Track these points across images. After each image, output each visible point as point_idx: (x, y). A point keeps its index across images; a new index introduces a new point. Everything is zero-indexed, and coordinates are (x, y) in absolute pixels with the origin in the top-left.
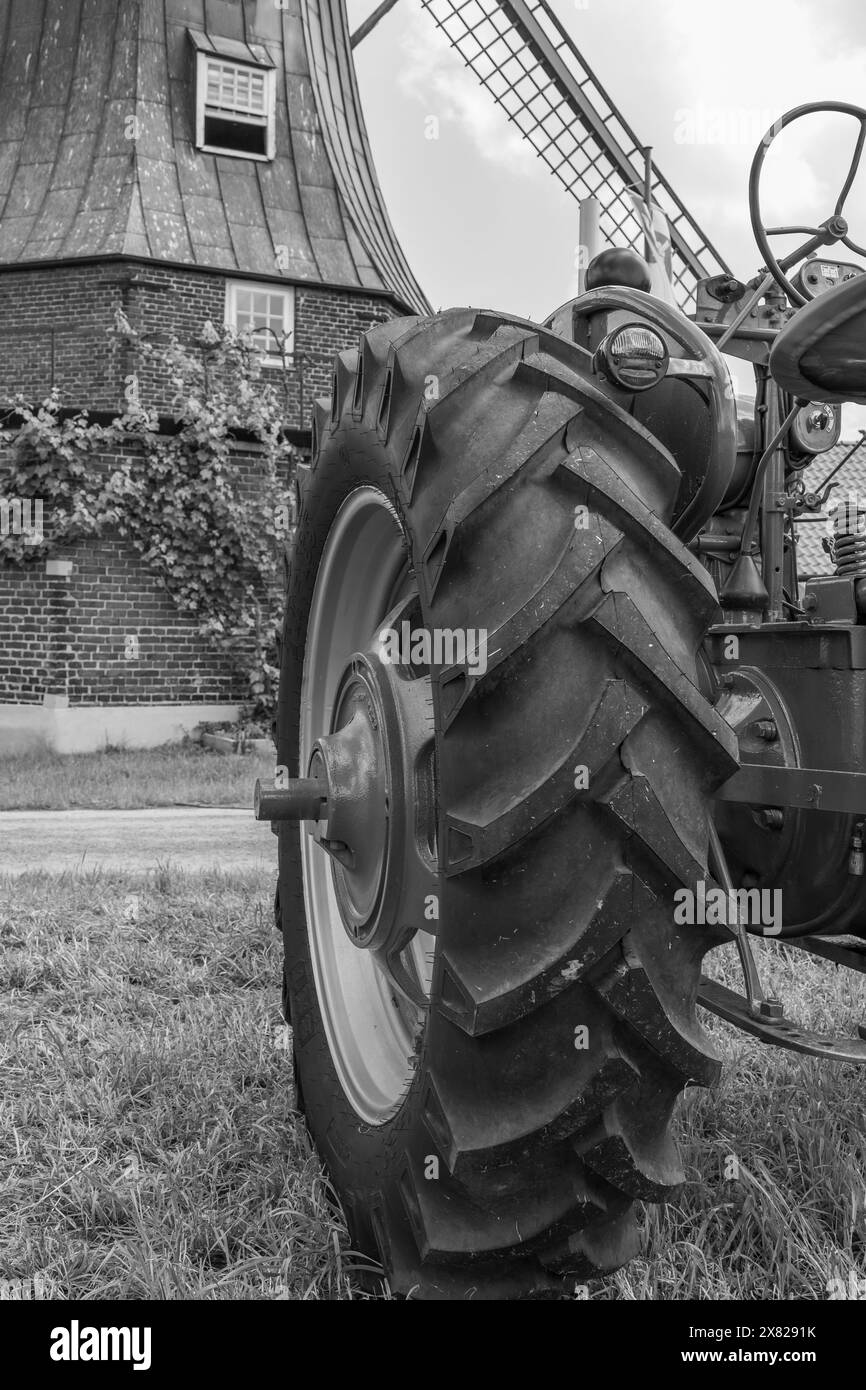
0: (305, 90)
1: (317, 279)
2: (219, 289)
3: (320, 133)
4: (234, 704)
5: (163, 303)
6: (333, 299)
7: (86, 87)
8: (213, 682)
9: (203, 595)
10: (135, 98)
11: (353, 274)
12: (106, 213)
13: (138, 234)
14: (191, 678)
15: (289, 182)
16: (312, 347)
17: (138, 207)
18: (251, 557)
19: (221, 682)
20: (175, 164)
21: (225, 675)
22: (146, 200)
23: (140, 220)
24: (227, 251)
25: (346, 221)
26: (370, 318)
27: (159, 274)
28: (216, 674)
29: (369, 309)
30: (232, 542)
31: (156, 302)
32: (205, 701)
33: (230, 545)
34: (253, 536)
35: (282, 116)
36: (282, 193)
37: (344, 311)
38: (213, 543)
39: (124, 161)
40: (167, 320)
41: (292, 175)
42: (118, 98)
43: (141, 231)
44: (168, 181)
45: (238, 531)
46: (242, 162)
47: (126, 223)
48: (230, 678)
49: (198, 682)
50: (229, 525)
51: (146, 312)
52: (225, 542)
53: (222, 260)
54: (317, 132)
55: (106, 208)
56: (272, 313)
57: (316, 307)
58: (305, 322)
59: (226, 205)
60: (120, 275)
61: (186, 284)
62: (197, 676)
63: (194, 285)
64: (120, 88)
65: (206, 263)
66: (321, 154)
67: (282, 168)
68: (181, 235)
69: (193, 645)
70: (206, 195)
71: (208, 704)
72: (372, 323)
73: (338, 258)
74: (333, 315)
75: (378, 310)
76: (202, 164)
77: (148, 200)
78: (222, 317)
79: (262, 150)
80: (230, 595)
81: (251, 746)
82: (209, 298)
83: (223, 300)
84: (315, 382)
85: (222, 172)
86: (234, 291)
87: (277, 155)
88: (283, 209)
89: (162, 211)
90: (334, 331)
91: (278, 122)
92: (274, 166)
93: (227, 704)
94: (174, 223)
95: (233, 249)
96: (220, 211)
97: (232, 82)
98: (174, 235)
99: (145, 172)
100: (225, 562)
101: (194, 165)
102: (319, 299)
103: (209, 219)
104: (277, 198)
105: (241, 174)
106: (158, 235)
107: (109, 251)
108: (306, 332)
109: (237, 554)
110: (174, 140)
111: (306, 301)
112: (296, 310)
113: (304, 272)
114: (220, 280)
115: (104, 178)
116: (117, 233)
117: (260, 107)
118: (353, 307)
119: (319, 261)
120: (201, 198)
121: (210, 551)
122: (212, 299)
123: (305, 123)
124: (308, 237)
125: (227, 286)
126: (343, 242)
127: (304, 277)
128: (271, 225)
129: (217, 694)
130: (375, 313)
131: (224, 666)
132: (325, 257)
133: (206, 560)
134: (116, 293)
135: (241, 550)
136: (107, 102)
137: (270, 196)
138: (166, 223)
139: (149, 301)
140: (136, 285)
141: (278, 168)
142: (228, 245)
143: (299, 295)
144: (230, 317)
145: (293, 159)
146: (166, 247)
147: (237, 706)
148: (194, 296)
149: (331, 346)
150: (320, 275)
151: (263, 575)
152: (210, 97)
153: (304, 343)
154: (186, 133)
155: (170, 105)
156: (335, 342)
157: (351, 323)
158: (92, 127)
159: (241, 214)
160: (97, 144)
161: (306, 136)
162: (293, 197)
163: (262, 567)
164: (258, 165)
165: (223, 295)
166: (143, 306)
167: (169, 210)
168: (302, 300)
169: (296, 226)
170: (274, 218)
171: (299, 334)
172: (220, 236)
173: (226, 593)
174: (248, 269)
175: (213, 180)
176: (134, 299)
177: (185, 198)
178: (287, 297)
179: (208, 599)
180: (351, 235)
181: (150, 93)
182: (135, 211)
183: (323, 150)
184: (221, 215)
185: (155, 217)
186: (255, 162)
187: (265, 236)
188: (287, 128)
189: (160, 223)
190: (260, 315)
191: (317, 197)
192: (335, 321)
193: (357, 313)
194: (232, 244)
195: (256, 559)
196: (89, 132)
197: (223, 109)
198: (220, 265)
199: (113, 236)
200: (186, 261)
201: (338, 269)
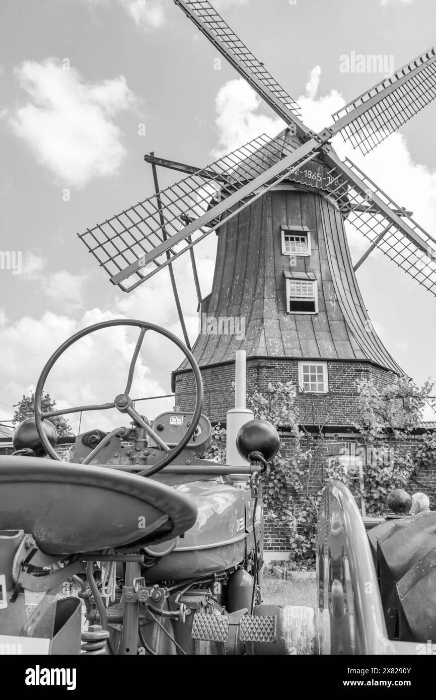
0: (331, 286)
1: (337, 358)
2: (296, 365)
3: (337, 301)
4: (287, 552)
5: (272, 373)
6: (344, 365)
7: (247, 297)
8: (277, 541)
9: (271, 500)
10: (264, 298)
11: (353, 354)
12: (252, 341)
13: (263, 348)
14: (267, 539)
15: (325, 321)
16: (336, 385)
17: (264, 338)
18: (290, 483)
19: (281, 541)
20: (279, 320)
21: (283, 538)
22: (267, 334)
23: (264, 342)
24: (299, 350)
25: (349, 333)
26: (361, 371)
27: (271, 362)
28: (278, 537)
29: (361, 367)
30: (282, 476)
31: (270, 373)
32: (274, 550)
33: (281, 478)
34: (291, 473)
35: (321, 296)
36: (322, 325)
37: (349, 369)
38: (273, 477)
39: (259, 321)
40: (275, 379)
41: (326, 318)
42: (258, 299)
43: (264, 346)
44: (276, 326)
45: (283, 471)
46: (305, 316)
47: (258, 344)
48: (285, 539)
49: (270, 541)
50: (279, 469)
51: (266, 377)
52: (278, 477)
53: (297, 354)
54: (336, 301)
55: (252, 339)
56: (318, 373)
57: (337, 369)
58: (332, 375)
59: (299, 332)
60: (256, 364)
61: (282, 365)
62: (270, 538)
63: (285, 365)
64: (258, 295)
65: (290, 356)
66: (337, 308)
67: (322, 316)
68: (280, 346)
69: (267, 523)
70: (291, 330)
71: (276, 551)
72: (362, 373)
73: (346, 348)
74: (345, 371)
75: (364, 367)
76: (289, 318)
77: (268, 334)
78: (297, 376)
79: (313, 310)
80: (282, 501)
81: (290, 575)
82: (291, 369)
83: (297, 370)
84: (338, 399)
85: (297, 320)
86: (301, 365)
87: (319, 311)
88: (322, 331)
89: (273, 338)
90: (345, 377)
91: (319, 299)
92: (319, 316)
93: (284, 552)
94: (278, 342)
95: (301, 349)
96: (296, 335)
97: (300, 287)
98: (277, 347)
99: (266, 324)
100: (279, 486)
101: (286, 319)
102: (338, 365)
103: (292, 339)
104: (320, 327)
105: (305, 320)
106: (271, 347)
107: (252, 355)
108: (333, 379)
109: (284, 482)
110: (278, 311)
111: (332, 366)
112: (329, 371)
113: (331, 355)
114: (296, 362)
115: (252, 328)
116: (255, 348)
117: (312, 294)
118: (353, 367)
119: (337, 350)
120: (289, 331)
121: (272, 481)
122: (293, 369)
123: (331, 298)
124: (333, 341)
125: (299, 364)
126: (348, 341)
127: (330, 357)
128: (317, 338)
129: (280, 547)
130: (363, 369)
131: (282, 533)
132: (340, 348)
133: (271, 485)
134: (255, 371)
135: (286, 480)
136: (254, 301)
137: (317, 327)
138: (274, 342)
139: (267, 373)
140: (262, 367)
141: (320, 316)
142: (299, 348)
143: (329, 364)
144: (301, 376)
145: (326, 312)
146: (274, 352)
147: (289, 553)
148: (285, 369)
149: (344, 384)
150: (338, 356)
151: (297, 491)
152: (291, 294)
153: (332, 384)
154: (283, 308)
155: (277, 299)
156: (346, 382)
157: (353, 373)
158: (248, 311)
159: (305, 335)
160: (250, 317)
161: (331, 302)
162: (327, 326)
163: (296, 488)
164: (312, 316)
165: (297, 367)
166: (265, 375)
167: (276, 337)
168: (331, 367)
169: (328, 337)
170: (318, 335)
171: (330, 380)
172: (296, 345)
173: (280, 500)
174: (307, 356)
175: (294, 324)
176: (261, 372)
177: (282, 332)
178: (324, 365)
179: (273, 502)
180: (351, 338)
181: (269, 296)
182: (262, 339)
183: (339, 307)
184: (297, 337)
185: (270, 340)
186: (311, 315)
187: (315, 343)
188: (323, 300)
189: (272, 342)
190: (313, 374)
191: (337, 325)
192: (345, 373)
193: (355, 369)
194: (301, 347)
195: (292, 484)
196: (247, 313)
197: (297, 297)
198: (296, 356)
199: (254, 350)
200: (282, 356)
201: (346, 352)
